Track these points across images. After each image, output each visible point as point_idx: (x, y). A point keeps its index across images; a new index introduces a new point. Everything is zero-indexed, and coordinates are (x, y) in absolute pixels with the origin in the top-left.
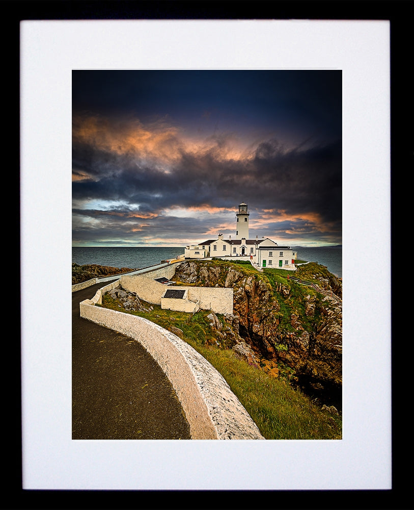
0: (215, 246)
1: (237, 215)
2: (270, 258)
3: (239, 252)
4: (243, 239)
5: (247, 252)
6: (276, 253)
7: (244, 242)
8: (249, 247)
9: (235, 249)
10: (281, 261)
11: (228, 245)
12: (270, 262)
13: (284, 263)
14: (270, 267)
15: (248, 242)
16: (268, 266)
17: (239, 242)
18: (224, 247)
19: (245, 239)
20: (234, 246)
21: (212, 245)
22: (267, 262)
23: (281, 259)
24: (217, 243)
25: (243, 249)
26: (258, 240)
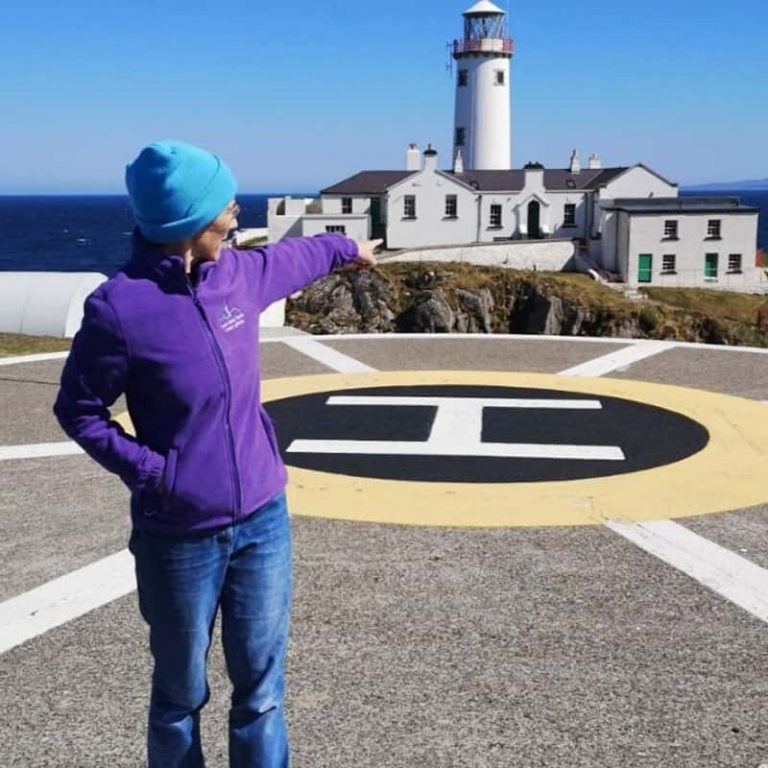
0: (410, 203)
1: (457, 56)
2: (670, 248)
3: (516, 222)
4: (530, 167)
6: (693, 226)
7: (534, 180)
8: (560, 198)
9: (496, 210)
10: (712, 259)
11: (466, 198)
12: (670, 262)
13: (723, 263)
14: (669, 282)
16: (659, 280)
17: (512, 181)
18: (451, 202)
19: (537, 167)
20: (489, 199)
21: (398, 192)
22: (658, 264)
23: (712, 247)
24: (414, 185)
25: (534, 209)
26: (582, 170)
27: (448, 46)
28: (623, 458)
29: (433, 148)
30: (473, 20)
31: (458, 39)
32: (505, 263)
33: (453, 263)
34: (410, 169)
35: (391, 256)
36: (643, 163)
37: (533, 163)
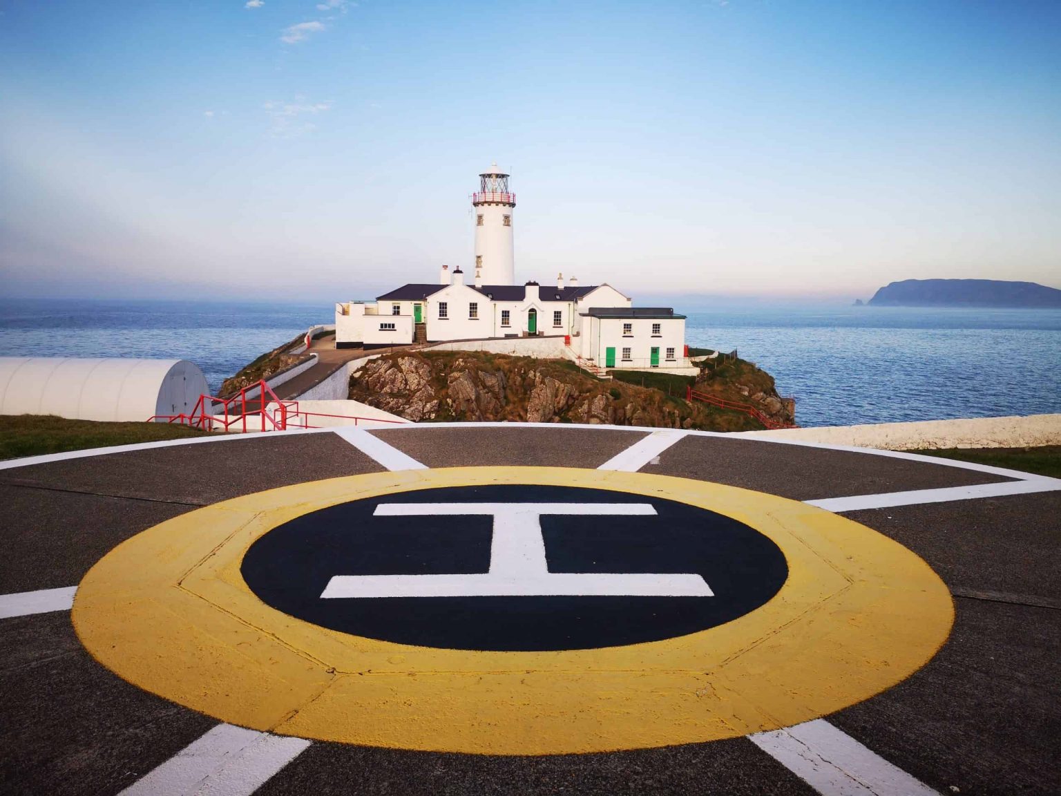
0: (443, 306)
1: (475, 204)
2: (627, 343)
3: (519, 323)
4: (529, 284)
5: (545, 323)
6: (642, 327)
7: (532, 294)
8: (550, 307)
9: (506, 314)
10: (655, 351)
11: (483, 302)
12: (627, 352)
13: (663, 354)
14: (625, 366)
15: (548, 294)
16: (620, 365)
17: (516, 293)
18: (473, 307)
19: (535, 284)
20: (501, 306)
21: (434, 300)
22: (619, 354)
23: (656, 343)
24: (447, 294)
25: (532, 314)
26: (565, 288)
27: (469, 196)
28: (713, 595)
29: (460, 269)
30: (487, 179)
31: (477, 192)
32: (514, 352)
33: (476, 352)
34: (442, 283)
35: (430, 347)
36: (608, 283)
37: (532, 282)
